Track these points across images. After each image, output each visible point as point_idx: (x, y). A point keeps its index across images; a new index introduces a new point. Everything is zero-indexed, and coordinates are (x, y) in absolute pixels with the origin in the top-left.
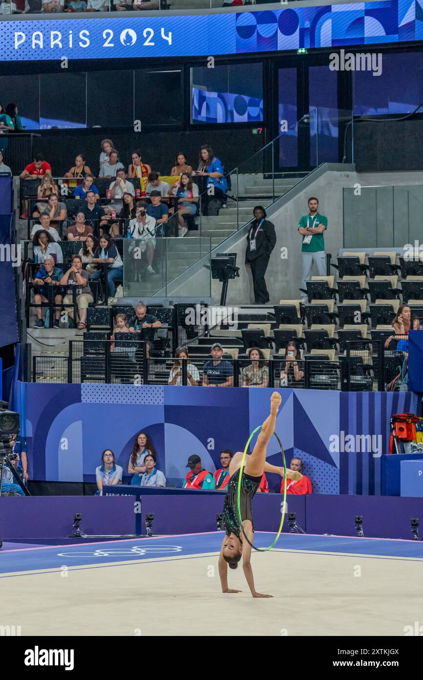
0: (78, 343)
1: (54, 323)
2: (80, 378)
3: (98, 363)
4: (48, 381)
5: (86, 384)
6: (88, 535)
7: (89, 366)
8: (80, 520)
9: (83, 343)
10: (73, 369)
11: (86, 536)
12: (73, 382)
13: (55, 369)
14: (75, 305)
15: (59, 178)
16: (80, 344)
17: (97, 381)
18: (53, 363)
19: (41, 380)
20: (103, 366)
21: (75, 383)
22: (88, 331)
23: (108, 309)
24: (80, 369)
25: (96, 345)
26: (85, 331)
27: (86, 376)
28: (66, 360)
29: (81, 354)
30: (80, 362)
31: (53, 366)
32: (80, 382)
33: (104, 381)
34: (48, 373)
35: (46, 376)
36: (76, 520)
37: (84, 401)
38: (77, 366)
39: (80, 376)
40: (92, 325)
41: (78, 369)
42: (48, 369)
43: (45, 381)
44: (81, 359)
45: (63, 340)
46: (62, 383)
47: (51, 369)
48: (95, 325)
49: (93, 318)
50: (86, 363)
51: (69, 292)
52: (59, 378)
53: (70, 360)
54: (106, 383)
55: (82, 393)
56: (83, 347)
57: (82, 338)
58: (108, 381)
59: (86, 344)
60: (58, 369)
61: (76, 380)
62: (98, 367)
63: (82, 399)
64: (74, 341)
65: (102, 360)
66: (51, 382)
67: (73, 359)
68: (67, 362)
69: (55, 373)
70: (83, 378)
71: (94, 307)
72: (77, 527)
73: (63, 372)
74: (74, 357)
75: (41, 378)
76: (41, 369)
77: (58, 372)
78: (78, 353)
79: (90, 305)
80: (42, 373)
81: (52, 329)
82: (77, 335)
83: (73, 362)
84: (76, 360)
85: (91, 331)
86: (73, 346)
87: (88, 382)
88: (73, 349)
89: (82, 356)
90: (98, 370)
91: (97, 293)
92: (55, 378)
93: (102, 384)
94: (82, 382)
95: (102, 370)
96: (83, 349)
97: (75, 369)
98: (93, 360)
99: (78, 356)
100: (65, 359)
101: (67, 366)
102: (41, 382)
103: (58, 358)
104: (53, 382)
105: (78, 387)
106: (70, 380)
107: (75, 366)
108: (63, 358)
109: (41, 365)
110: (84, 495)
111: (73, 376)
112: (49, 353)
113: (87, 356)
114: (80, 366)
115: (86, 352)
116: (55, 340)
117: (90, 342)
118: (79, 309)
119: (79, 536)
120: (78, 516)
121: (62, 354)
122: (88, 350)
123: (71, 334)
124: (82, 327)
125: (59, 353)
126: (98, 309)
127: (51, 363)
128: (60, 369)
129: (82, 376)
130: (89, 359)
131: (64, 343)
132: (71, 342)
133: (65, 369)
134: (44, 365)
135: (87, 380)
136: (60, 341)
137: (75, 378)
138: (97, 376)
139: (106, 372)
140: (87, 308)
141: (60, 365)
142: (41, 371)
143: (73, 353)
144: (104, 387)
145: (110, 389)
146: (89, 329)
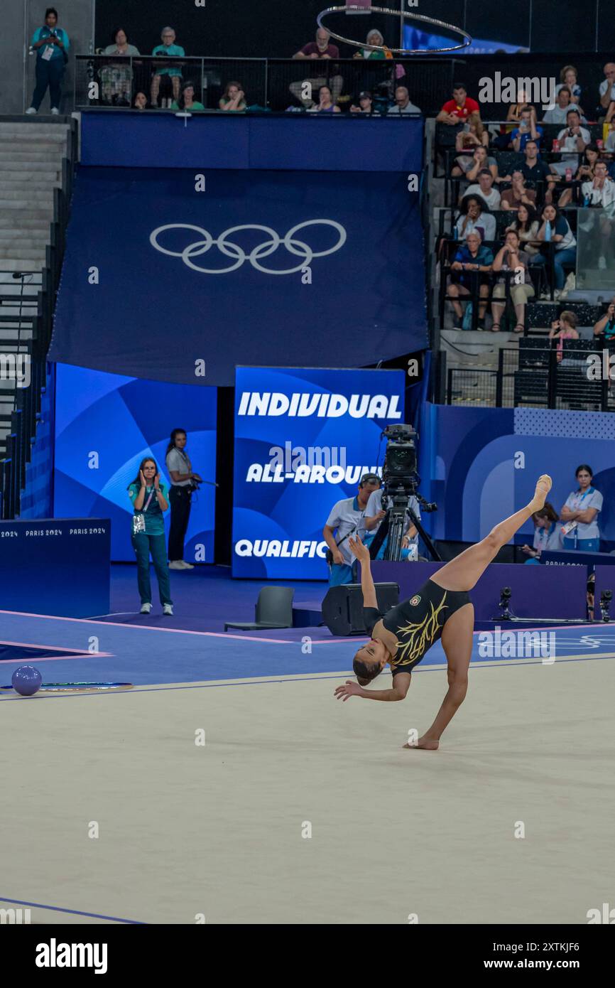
0: (511, 352)
1: (477, 324)
2: (513, 401)
3: (538, 381)
4: (468, 403)
5: (521, 410)
6: (520, 617)
7: (525, 385)
8: (509, 596)
9: (518, 353)
10: (503, 388)
11: (516, 619)
12: (503, 407)
13: (479, 387)
14: (508, 299)
15: (491, 122)
16: (514, 354)
17: (537, 405)
18: (476, 379)
19: (458, 402)
20: (545, 386)
21: (506, 407)
22: (526, 335)
23: (553, 306)
24: (513, 388)
25: (537, 355)
26: (522, 335)
27: (520, 398)
28: (494, 375)
29: (516, 368)
30: (513, 378)
31: (476, 382)
32: (513, 407)
33: (547, 405)
34: (469, 392)
35: (465, 396)
36: (504, 597)
37: (517, 432)
38: (510, 383)
39: (513, 398)
40: (532, 327)
41: (510, 388)
42: (469, 387)
43: (463, 404)
44: (515, 375)
45: (491, 348)
46: (488, 406)
47: (473, 387)
48: (536, 327)
49: (532, 318)
50: (521, 380)
51: (502, 280)
52: (483, 400)
53: (499, 375)
54: (549, 408)
55: (515, 421)
56: (518, 357)
57: (516, 345)
58: (552, 405)
59: (522, 354)
60: (482, 387)
61: (508, 403)
62: (538, 385)
63: (515, 430)
64: (506, 349)
65: (546, 377)
66: (472, 405)
67: (504, 373)
68: (495, 378)
69: (479, 392)
70: (518, 400)
71: (534, 302)
72: (505, 606)
73: (489, 391)
74: (505, 372)
75: (459, 399)
76: (459, 387)
77: (482, 392)
78: (511, 366)
79: (530, 300)
80: (461, 392)
81: (474, 332)
82: (510, 341)
83: (504, 378)
84: (508, 375)
85: (529, 336)
86: (504, 357)
87: (525, 406)
88: (504, 361)
89: (517, 370)
90: (537, 390)
91: (540, 283)
92: (479, 400)
93: (543, 410)
94: (516, 405)
95: (543, 390)
96: (518, 361)
97: (507, 388)
98: (532, 376)
99: (511, 370)
100: (492, 373)
101: (495, 384)
102: (459, 405)
103: (483, 373)
104: (475, 405)
105: (510, 413)
106: (499, 403)
107: (507, 383)
108: (490, 373)
109: (459, 381)
110: (515, 562)
111: (503, 397)
112: (471, 365)
113: (524, 370)
114: (513, 384)
115: (522, 366)
116: (479, 347)
117: (528, 350)
118: (515, 305)
119: (505, 619)
120: (507, 591)
121: (489, 367)
122: (524, 362)
123: (502, 339)
124: (519, 330)
125: (485, 364)
126: (541, 305)
127: (473, 379)
128: (486, 387)
129: (515, 398)
130: (527, 375)
131: (492, 351)
132: (501, 351)
133: (492, 388)
134: (463, 381)
135: (523, 404)
136: (486, 348)
137: (506, 401)
138: (537, 398)
139: (550, 393)
140: (525, 305)
141: (486, 383)
142: (459, 390)
143: (504, 366)
144: (546, 414)
145: (555, 417)
146: (527, 333)
